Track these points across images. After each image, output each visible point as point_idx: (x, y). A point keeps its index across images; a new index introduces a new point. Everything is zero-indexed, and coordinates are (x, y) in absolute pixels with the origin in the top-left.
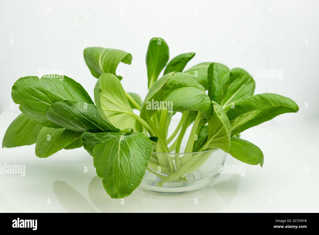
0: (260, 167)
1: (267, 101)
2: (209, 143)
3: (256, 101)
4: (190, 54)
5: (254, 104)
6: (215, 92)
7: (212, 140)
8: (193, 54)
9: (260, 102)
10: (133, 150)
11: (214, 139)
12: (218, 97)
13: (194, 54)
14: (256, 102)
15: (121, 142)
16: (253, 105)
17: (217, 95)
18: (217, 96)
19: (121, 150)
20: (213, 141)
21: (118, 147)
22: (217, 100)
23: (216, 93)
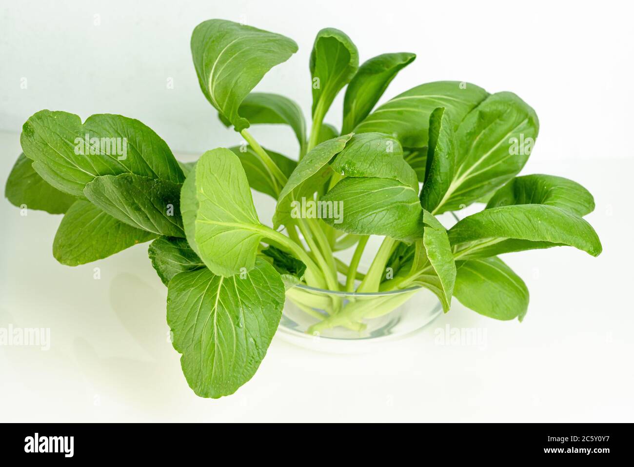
0: (518, 322)
1: (536, 226)
2: (414, 279)
3: (513, 221)
4: (404, 55)
5: (509, 225)
6: (437, 175)
7: (420, 275)
8: (410, 58)
9: (521, 224)
10: (245, 305)
11: (423, 273)
12: (442, 184)
13: (414, 56)
14: (514, 223)
15: (223, 282)
16: (506, 227)
17: (442, 180)
18: (440, 181)
19: (221, 301)
20: (420, 277)
21: (217, 294)
22: (441, 190)
23: (439, 177)
